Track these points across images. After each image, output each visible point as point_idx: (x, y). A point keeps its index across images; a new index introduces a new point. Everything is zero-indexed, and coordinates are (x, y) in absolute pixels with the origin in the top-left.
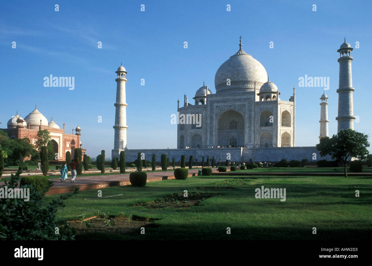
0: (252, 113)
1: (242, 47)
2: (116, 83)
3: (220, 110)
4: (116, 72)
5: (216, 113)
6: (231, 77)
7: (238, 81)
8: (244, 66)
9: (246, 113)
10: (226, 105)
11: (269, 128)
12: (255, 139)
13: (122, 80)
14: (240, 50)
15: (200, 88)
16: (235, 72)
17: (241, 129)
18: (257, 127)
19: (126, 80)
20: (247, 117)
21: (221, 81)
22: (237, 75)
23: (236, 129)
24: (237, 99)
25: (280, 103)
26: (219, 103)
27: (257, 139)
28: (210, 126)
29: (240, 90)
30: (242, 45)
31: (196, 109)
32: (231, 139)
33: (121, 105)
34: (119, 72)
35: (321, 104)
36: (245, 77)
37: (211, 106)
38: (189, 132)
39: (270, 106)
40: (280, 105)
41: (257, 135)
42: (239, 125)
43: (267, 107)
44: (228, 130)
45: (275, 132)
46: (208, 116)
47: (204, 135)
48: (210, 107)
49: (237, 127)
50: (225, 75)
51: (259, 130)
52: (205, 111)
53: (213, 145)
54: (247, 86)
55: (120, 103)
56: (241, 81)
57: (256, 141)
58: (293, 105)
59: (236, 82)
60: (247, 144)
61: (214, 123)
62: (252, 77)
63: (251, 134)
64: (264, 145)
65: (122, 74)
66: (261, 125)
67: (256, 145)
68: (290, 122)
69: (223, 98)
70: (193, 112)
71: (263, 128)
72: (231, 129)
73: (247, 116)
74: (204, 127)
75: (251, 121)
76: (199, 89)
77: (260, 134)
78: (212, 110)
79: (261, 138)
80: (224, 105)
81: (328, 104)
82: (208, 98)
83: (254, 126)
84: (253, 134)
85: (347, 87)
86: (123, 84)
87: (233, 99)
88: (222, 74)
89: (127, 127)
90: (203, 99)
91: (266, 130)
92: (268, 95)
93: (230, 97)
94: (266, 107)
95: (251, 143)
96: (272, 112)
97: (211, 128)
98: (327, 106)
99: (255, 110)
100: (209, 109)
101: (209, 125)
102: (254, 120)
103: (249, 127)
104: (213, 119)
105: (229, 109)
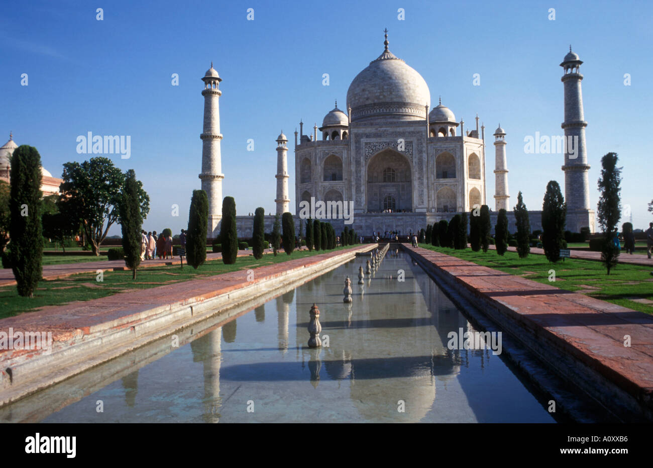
0: (424, 156)
1: (388, 47)
2: (203, 98)
3: (372, 149)
4: (204, 79)
5: (365, 154)
6: (380, 95)
7: (391, 103)
8: (399, 77)
9: (414, 156)
10: (382, 141)
11: (450, 181)
12: (430, 199)
13: (216, 92)
14: (386, 51)
15: (330, 112)
16: (385, 87)
17: (402, 182)
18: (432, 179)
19: (220, 92)
20: (415, 162)
21: (361, 100)
22: (389, 93)
23: (393, 181)
24: (398, 132)
25: (466, 141)
26: (370, 138)
27: (433, 199)
28: (357, 177)
29: (394, 118)
30: (388, 42)
31: (333, 146)
32: (386, 198)
33: (214, 136)
34: (208, 79)
35: (495, 144)
36: (401, 97)
37: (356, 143)
38: (320, 186)
39: (451, 146)
40: (466, 143)
41: (433, 192)
42: (399, 175)
43: (447, 147)
44: (380, 184)
45: (460, 188)
46: (352, 159)
47: (346, 191)
48: (354, 144)
49: (396, 178)
50: (368, 91)
51: (435, 184)
52: (346, 151)
53: (362, 208)
54: (404, 111)
55: (213, 134)
56: (394, 102)
57: (431, 202)
58: (483, 144)
59: (387, 103)
60: (416, 206)
61: (362, 172)
62: (412, 96)
63: (422, 191)
64: (442, 209)
65: (215, 83)
66: (438, 176)
67: (431, 208)
68: (479, 171)
69: (377, 129)
70: (327, 151)
71: (442, 181)
72: (385, 181)
73: (415, 160)
74: (346, 178)
75: (422, 169)
76: (328, 113)
77: (437, 190)
78: (358, 148)
79: (438, 198)
80: (379, 141)
81: (506, 144)
82: (351, 130)
83: (428, 178)
84: (425, 190)
85: (578, 120)
86: (216, 100)
87: (393, 133)
88: (364, 90)
89: (223, 175)
90: (337, 130)
91: (446, 185)
92: (443, 127)
93: (387, 129)
94: (445, 146)
95: (423, 204)
96: (454, 155)
97: (358, 179)
98: (505, 147)
99: (429, 152)
100: (353, 147)
101: (355, 174)
102: (427, 166)
103: (419, 178)
104: (360, 164)
105: (387, 148)
